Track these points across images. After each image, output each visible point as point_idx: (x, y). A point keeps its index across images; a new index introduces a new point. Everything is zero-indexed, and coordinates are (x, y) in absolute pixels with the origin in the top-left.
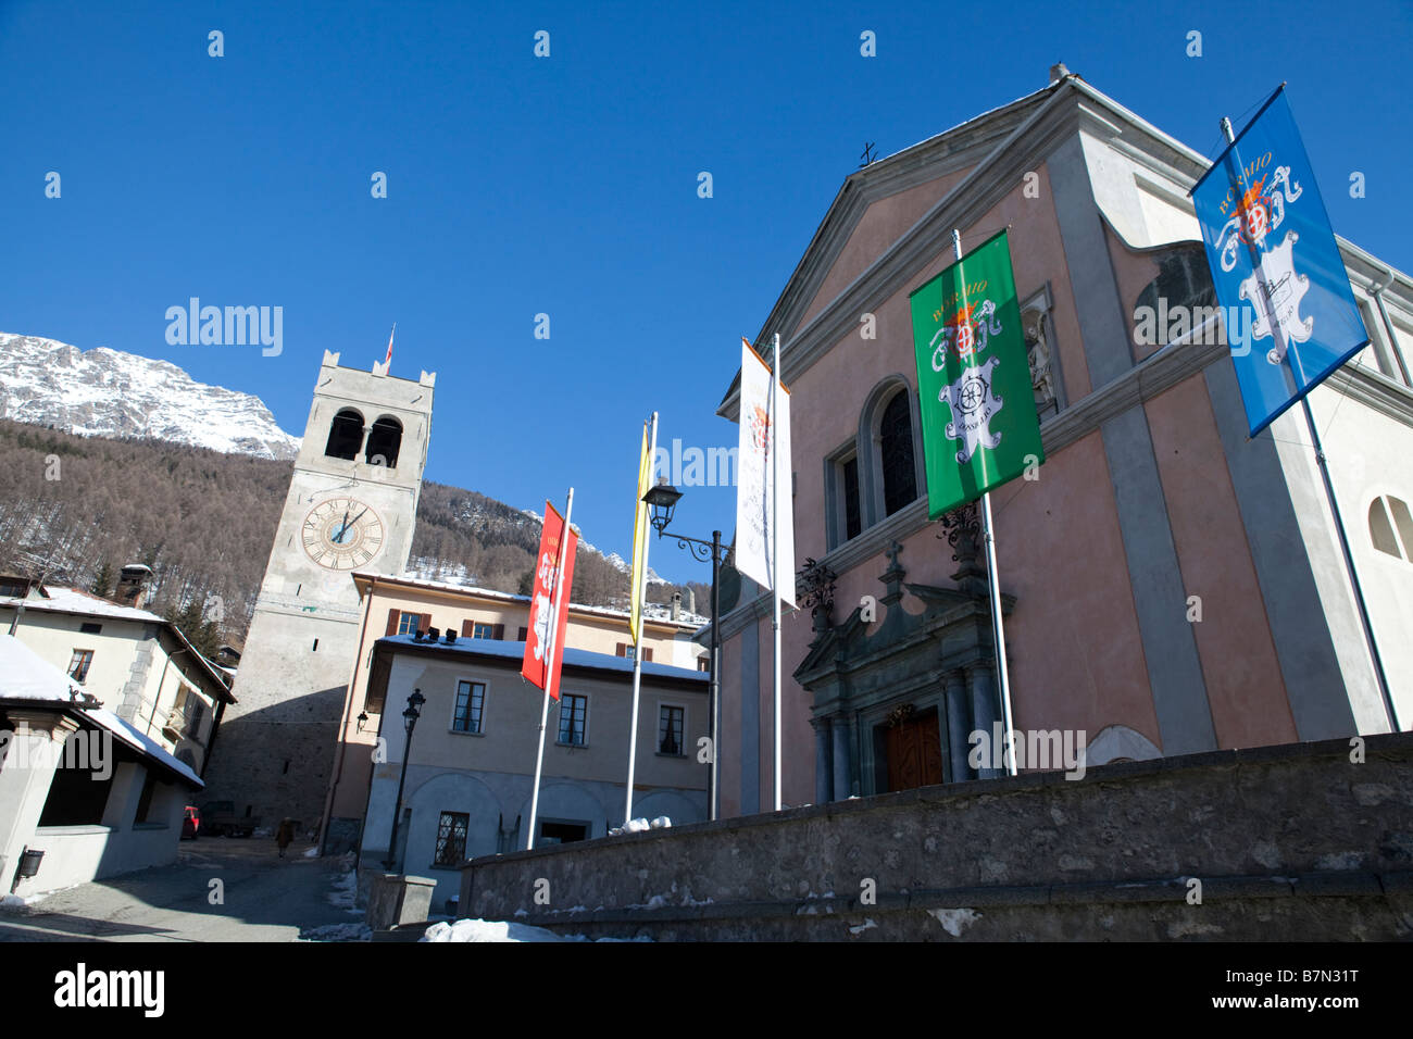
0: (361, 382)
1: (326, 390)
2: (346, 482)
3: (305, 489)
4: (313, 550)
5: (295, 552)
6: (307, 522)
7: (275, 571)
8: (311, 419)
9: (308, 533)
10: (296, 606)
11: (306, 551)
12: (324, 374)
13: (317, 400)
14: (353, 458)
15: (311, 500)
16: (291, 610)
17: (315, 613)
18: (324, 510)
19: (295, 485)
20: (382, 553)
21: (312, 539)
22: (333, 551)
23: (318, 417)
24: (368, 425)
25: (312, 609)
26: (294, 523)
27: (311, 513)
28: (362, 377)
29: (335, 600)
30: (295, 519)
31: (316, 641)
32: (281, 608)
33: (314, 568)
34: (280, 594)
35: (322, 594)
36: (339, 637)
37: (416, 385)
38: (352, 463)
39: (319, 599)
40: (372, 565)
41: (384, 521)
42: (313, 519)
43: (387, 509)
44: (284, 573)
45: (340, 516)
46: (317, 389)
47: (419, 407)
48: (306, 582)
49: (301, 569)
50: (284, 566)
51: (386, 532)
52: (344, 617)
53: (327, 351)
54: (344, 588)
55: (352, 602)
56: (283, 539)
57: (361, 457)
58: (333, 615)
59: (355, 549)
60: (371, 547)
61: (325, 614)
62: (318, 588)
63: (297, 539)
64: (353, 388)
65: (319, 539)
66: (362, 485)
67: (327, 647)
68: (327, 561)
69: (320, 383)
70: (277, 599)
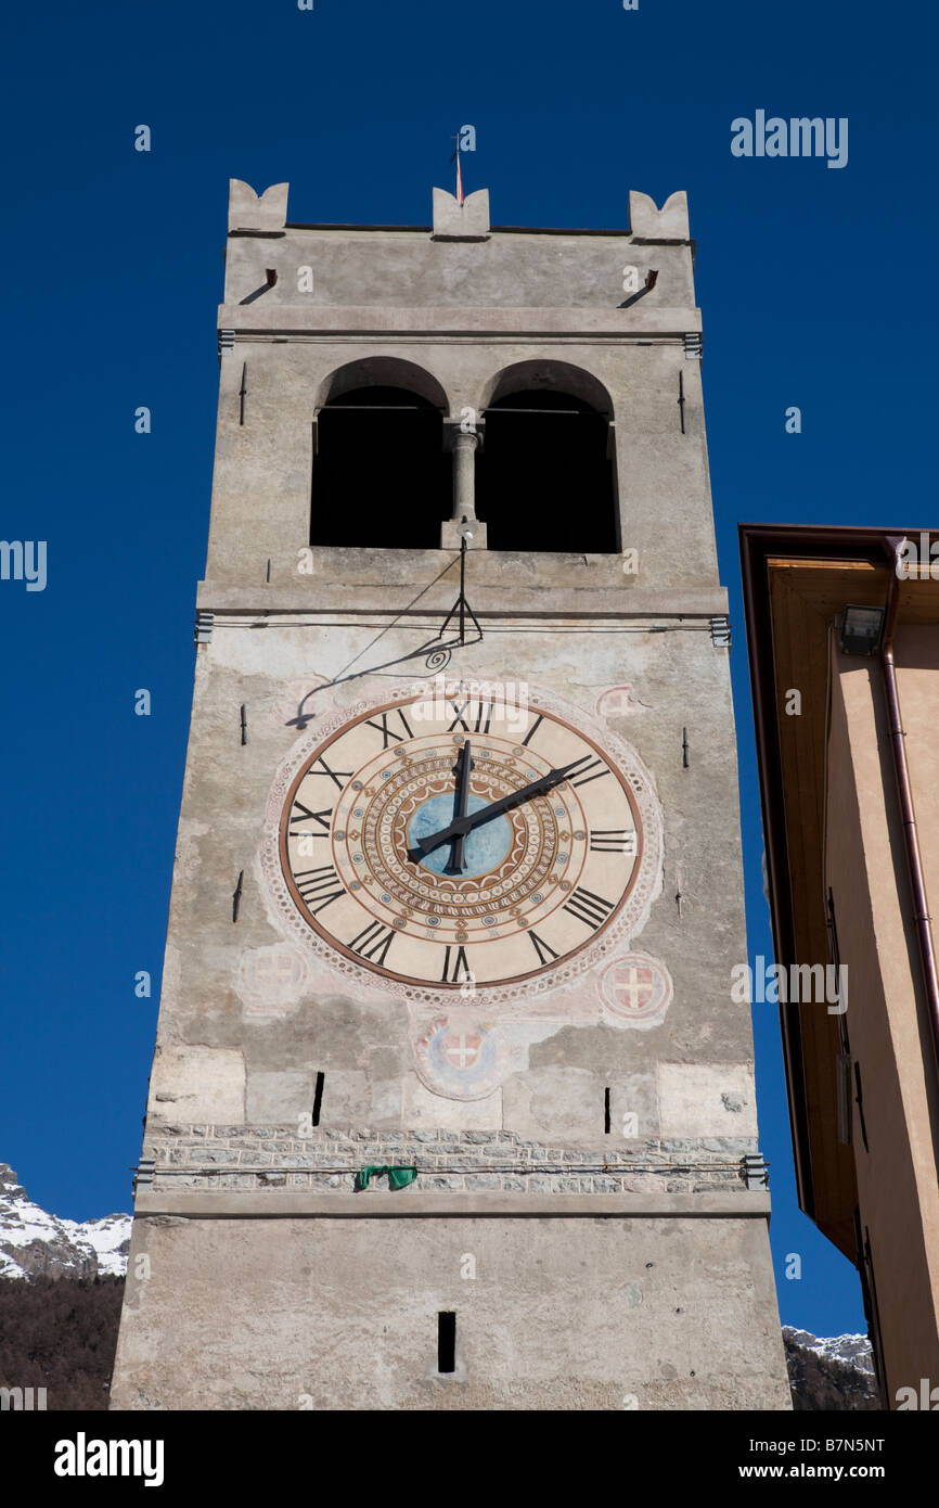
0: (396, 266)
1: (267, 311)
2: (425, 632)
3: (255, 686)
4: (345, 919)
5: (268, 936)
6: (294, 811)
7: (196, 1035)
8: (226, 424)
9: (308, 850)
10: (320, 1174)
11: (318, 929)
12: (242, 266)
13: (233, 358)
14: (434, 542)
15: (301, 722)
16: (300, 1192)
17: (416, 1194)
18: (359, 751)
19: (215, 675)
20: (651, 888)
21: (332, 872)
22: (435, 913)
23: (250, 411)
24: (467, 414)
25: (396, 1176)
26: (243, 821)
27: (306, 770)
28: (394, 251)
29: (489, 1118)
30: (239, 803)
31: (447, 1322)
32: (249, 1194)
33: (368, 993)
34: (235, 1131)
35: (422, 1097)
36: (548, 1287)
37: (622, 243)
38: (436, 559)
39: (417, 1124)
40: (622, 947)
41: (629, 760)
42: (316, 795)
43: (624, 710)
44: (239, 1038)
45: (431, 763)
46: (230, 315)
47: (651, 316)
48: (348, 1062)
49: (307, 1005)
50: (232, 1003)
51: (647, 799)
52: (547, 1190)
53: (234, 182)
54: (523, 1065)
55: (571, 1121)
56: (204, 891)
57: (465, 530)
58: (495, 1190)
59: (528, 888)
60: (602, 875)
61: (461, 1190)
62: (406, 1080)
63: (267, 882)
64: (373, 294)
65: (363, 870)
66: (497, 636)
67: (506, 1344)
68: (414, 955)
69: (233, 293)
70: (226, 1154)
